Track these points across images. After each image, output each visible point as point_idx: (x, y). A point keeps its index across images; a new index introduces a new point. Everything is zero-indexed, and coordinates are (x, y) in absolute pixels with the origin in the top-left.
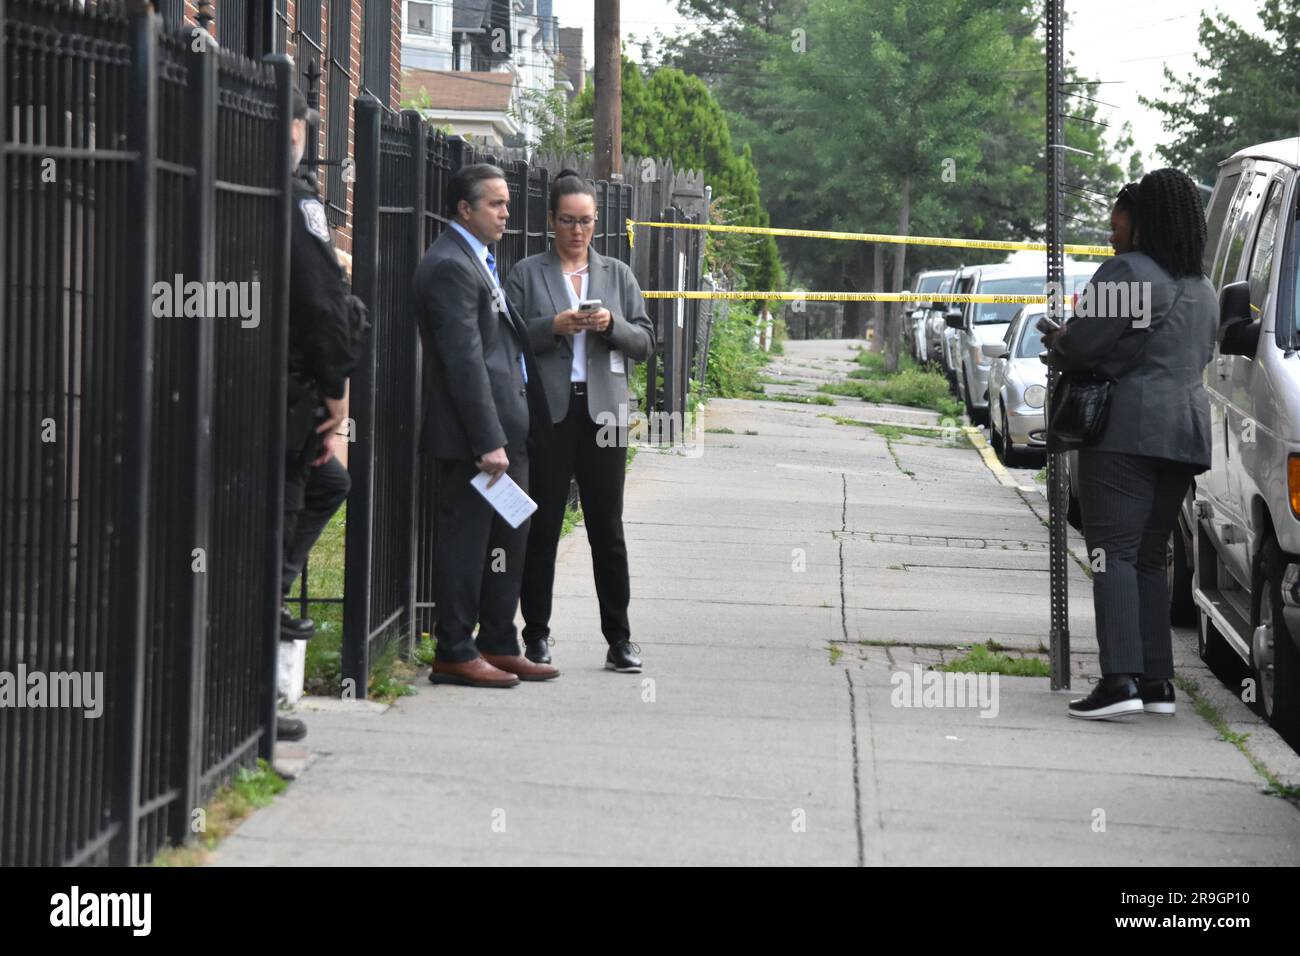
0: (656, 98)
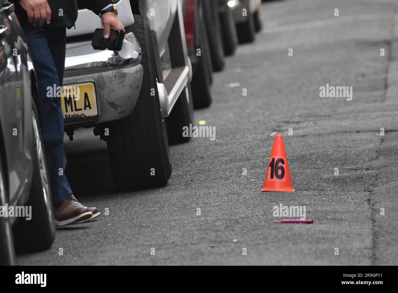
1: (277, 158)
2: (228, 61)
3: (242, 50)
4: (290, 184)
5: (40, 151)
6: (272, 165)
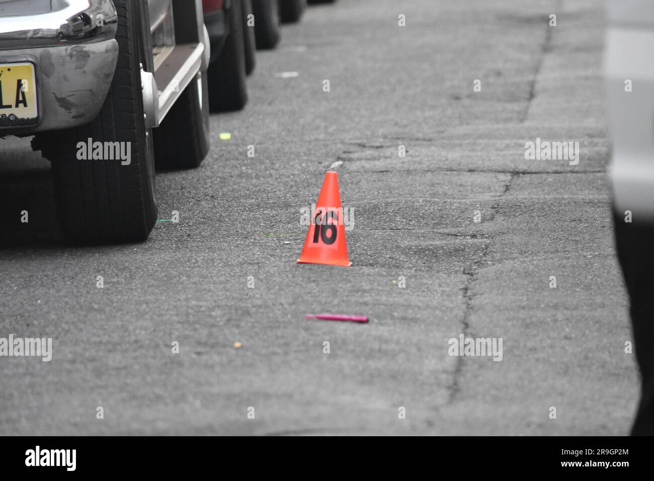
4: (344, 253)
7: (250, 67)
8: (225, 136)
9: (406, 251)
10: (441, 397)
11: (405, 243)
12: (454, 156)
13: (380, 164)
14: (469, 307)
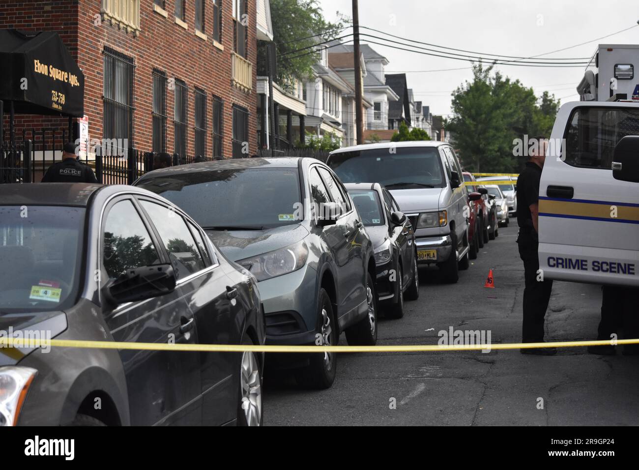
0: (412, 135)
1: (490, 277)
2: (485, 245)
3: (490, 242)
4: (493, 285)
5: (416, 270)
6: (488, 279)
7: (478, 251)
8: (472, 264)
9: (505, 285)
10: (510, 312)
11: (505, 284)
12: (515, 268)
13: (501, 269)
14: (516, 295)
